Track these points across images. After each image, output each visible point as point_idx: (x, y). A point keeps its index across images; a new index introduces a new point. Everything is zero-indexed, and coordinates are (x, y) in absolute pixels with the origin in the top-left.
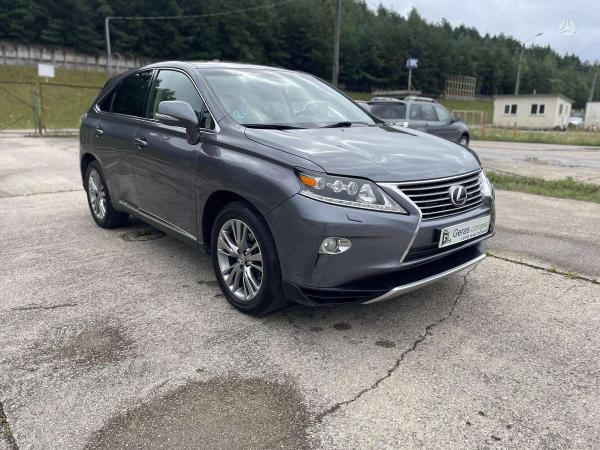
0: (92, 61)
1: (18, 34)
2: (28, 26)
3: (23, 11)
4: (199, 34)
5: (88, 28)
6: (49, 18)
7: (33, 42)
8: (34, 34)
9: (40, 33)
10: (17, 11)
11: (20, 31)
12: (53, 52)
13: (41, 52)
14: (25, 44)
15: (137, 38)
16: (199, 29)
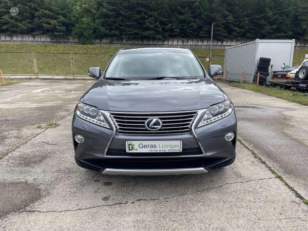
0: (220, 43)
1: (190, 35)
2: (194, 31)
3: (193, 24)
4: (281, 23)
5: (220, 28)
6: (204, 25)
7: (195, 38)
8: (196, 33)
9: (199, 33)
10: (191, 24)
11: (190, 33)
12: (203, 41)
13: (198, 42)
14: (192, 38)
15: (244, 30)
16: (281, 20)
